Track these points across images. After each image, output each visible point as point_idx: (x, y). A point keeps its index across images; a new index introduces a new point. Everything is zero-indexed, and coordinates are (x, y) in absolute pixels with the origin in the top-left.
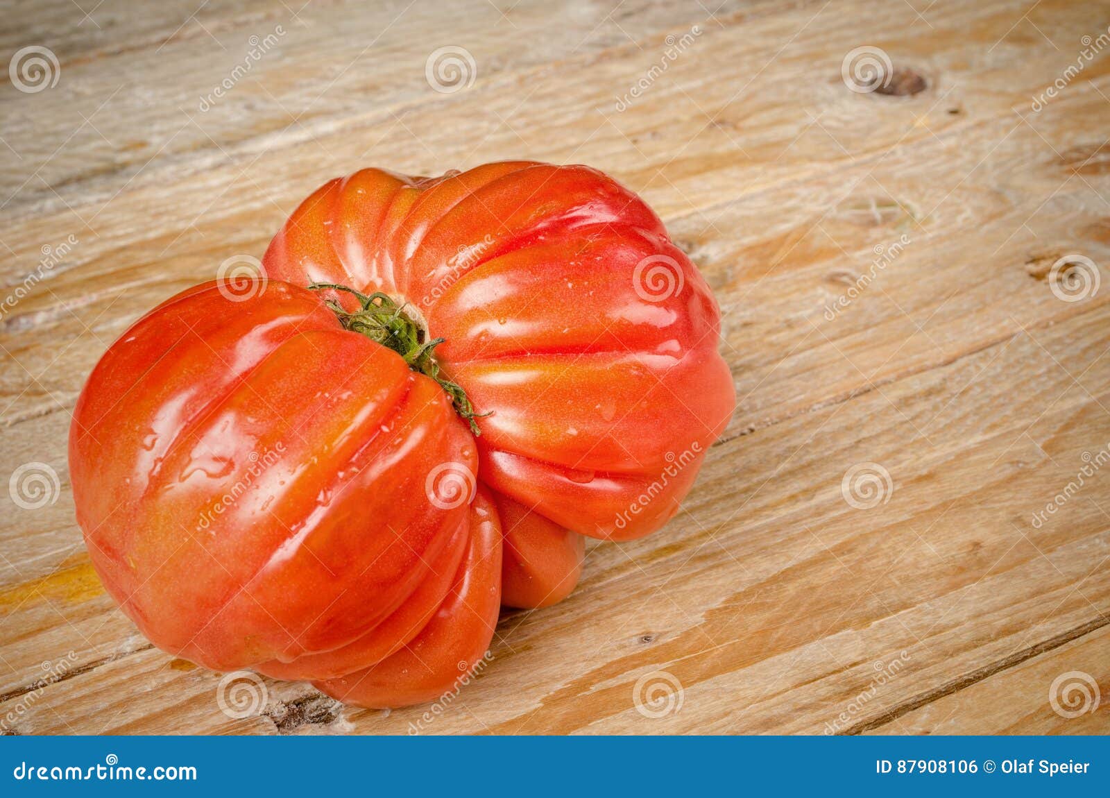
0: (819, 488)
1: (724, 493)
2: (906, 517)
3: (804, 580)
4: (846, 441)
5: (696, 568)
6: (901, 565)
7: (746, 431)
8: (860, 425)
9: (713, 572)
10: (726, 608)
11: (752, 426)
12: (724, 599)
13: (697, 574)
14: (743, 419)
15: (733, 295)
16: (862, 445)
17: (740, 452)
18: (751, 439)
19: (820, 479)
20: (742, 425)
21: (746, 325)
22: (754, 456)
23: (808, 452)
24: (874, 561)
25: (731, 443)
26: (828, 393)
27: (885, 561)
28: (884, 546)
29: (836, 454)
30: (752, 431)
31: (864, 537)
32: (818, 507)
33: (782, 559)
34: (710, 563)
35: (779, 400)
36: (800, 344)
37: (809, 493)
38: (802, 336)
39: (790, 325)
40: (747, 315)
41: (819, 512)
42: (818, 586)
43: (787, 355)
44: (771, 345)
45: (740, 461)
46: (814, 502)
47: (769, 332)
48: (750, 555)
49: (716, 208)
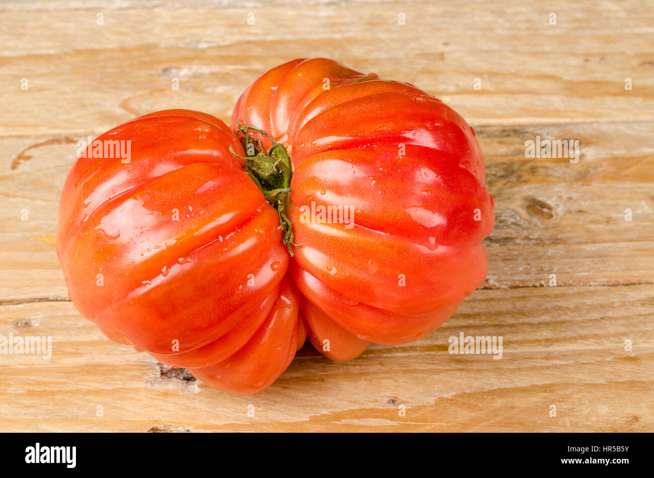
0: (557, 341)
1: (497, 322)
2: (602, 381)
3: (511, 400)
4: (595, 315)
5: (450, 366)
6: (578, 413)
7: (537, 284)
8: (611, 306)
9: (458, 373)
10: (452, 400)
11: (543, 282)
12: (454, 393)
13: (448, 370)
14: (540, 276)
15: (585, 188)
16: (603, 321)
17: (523, 298)
18: (536, 292)
19: (563, 335)
20: (537, 280)
21: (580, 211)
22: (530, 304)
23: (566, 314)
24: (563, 404)
25: (521, 290)
26: (605, 277)
27: (569, 406)
28: (575, 396)
29: (582, 322)
30: (542, 286)
31: (566, 385)
32: (549, 353)
33: (506, 380)
34: (460, 366)
35: (570, 271)
36: (607, 237)
37: (549, 342)
38: (611, 231)
39: (608, 221)
40: (584, 205)
41: (548, 357)
42: (516, 407)
43: (594, 242)
44: (588, 231)
45: (520, 304)
46: (550, 349)
47: (592, 222)
48: (487, 370)
49: (613, 122)
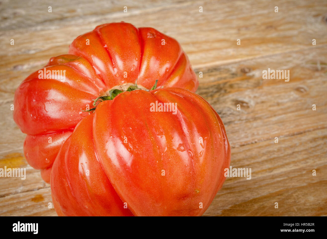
0: (275, 168)
1: (240, 165)
2: (305, 184)
3: (261, 203)
4: (290, 152)
5: (223, 192)
6: (299, 203)
7: (253, 142)
8: (295, 146)
9: (229, 195)
10: (230, 210)
11: (256, 140)
12: (230, 206)
13: (223, 195)
14: (253, 138)
15: (261, 90)
16: (295, 154)
17: (249, 150)
18: (255, 146)
19: (276, 165)
20: (253, 140)
21: (263, 102)
22: (254, 152)
23: (274, 154)
24: (289, 200)
25: (247, 146)
26: (287, 132)
27: (293, 201)
28: (294, 195)
29: (284, 156)
30: (256, 142)
31: (287, 190)
32: (273, 175)
33: (255, 194)
34: (229, 191)
35: (268, 132)
36: (280, 112)
37: (271, 170)
38: (282, 109)
39: (278, 104)
40: (264, 98)
41: (273, 177)
42: (266, 207)
43: (275, 116)
44: (270, 111)
45: (248, 154)
46: (272, 173)
47: (270, 106)
48: (244, 190)
49: (263, 57)
